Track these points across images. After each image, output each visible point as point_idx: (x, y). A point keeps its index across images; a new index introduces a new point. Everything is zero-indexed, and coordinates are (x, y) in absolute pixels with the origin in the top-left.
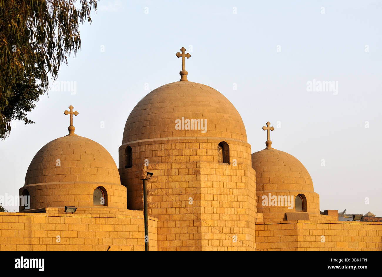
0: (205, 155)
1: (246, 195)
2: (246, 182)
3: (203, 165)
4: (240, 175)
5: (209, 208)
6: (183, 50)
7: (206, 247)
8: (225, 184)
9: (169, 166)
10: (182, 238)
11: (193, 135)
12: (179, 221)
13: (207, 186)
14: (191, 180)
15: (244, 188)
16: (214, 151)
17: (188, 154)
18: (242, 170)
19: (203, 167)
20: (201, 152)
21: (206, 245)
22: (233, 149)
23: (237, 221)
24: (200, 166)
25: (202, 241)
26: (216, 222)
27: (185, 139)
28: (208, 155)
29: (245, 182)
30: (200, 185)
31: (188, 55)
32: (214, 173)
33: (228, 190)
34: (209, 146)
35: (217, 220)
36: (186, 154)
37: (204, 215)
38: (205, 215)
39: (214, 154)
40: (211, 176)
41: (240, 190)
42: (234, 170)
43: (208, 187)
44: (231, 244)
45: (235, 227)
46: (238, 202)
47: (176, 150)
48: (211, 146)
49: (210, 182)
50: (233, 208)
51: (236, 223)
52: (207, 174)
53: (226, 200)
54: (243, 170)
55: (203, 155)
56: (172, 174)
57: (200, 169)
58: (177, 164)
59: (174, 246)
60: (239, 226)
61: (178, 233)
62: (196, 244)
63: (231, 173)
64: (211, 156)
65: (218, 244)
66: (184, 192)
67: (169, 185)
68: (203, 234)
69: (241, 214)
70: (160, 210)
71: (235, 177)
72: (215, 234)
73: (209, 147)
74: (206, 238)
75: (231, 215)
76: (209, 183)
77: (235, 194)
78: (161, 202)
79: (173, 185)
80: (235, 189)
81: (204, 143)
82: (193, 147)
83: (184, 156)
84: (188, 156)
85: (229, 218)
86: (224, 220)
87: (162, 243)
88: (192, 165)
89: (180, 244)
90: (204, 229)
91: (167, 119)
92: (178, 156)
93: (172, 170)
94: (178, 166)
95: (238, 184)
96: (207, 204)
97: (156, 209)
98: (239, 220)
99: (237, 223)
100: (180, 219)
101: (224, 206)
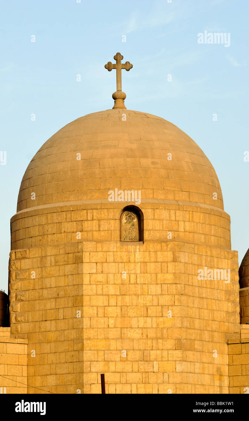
0: (96, 231)
1: (176, 294)
2: (177, 272)
3: (88, 246)
4: (165, 261)
5: (99, 318)
6: (118, 57)
7: (93, 386)
8: (133, 277)
9: (43, 252)
10: (59, 371)
11: (80, 198)
12: (56, 341)
13: (95, 282)
14: (70, 273)
15: (172, 282)
16: (112, 222)
17: (69, 231)
18: (168, 252)
19: (88, 250)
20: (89, 225)
21: (93, 382)
22: (151, 217)
23: (157, 339)
24: (82, 249)
25: (85, 376)
26: (113, 343)
27: (66, 206)
28: (101, 229)
29: (174, 272)
30: (83, 281)
31: (128, 65)
32: (111, 259)
33: (139, 287)
34: (104, 214)
35: (116, 339)
36: (66, 230)
37: (89, 331)
38: (92, 331)
39: (113, 227)
40: (105, 265)
41: (165, 287)
42: (151, 253)
43: (99, 283)
44: (144, 380)
45: (152, 350)
46: (160, 307)
47: (52, 225)
48: (106, 214)
49: (101, 275)
50: (150, 317)
51: (154, 342)
52: (97, 261)
53: (134, 304)
54: (170, 251)
55: (93, 231)
56: (47, 265)
57: (83, 253)
58: (53, 247)
59: (48, 384)
60: (161, 348)
61: (53, 362)
62: (76, 381)
63: (145, 258)
64: (106, 232)
65: (117, 380)
66: (62, 293)
67: (43, 283)
68: (86, 364)
69: (164, 328)
70: (32, 325)
71: (152, 264)
72: (110, 362)
73: (103, 216)
74: (93, 370)
75: (145, 330)
76: (100, 278)
77: (154, 294)
78: (33, 312)
79: (48, 282)
80: (154, 285)
81: (94, 211)
82: (76, 218)
83: (63, 234)
84: (69, 233)
85: (140, 335)
86: (129, 339)
87: (34, 380)
88: (72, 248)
89: (56, 381)
90: (89, 354)
91: (47, 175)
92: (55, 235)
93: (46, 259)
94: (54, 252)
95: (159, 276)
96: (96, 313)
97: (26, 323)
98: (162, 338)
99: (157, 343)
100: (57, 339)
101: (131, 314)
